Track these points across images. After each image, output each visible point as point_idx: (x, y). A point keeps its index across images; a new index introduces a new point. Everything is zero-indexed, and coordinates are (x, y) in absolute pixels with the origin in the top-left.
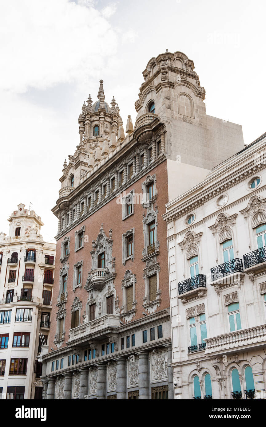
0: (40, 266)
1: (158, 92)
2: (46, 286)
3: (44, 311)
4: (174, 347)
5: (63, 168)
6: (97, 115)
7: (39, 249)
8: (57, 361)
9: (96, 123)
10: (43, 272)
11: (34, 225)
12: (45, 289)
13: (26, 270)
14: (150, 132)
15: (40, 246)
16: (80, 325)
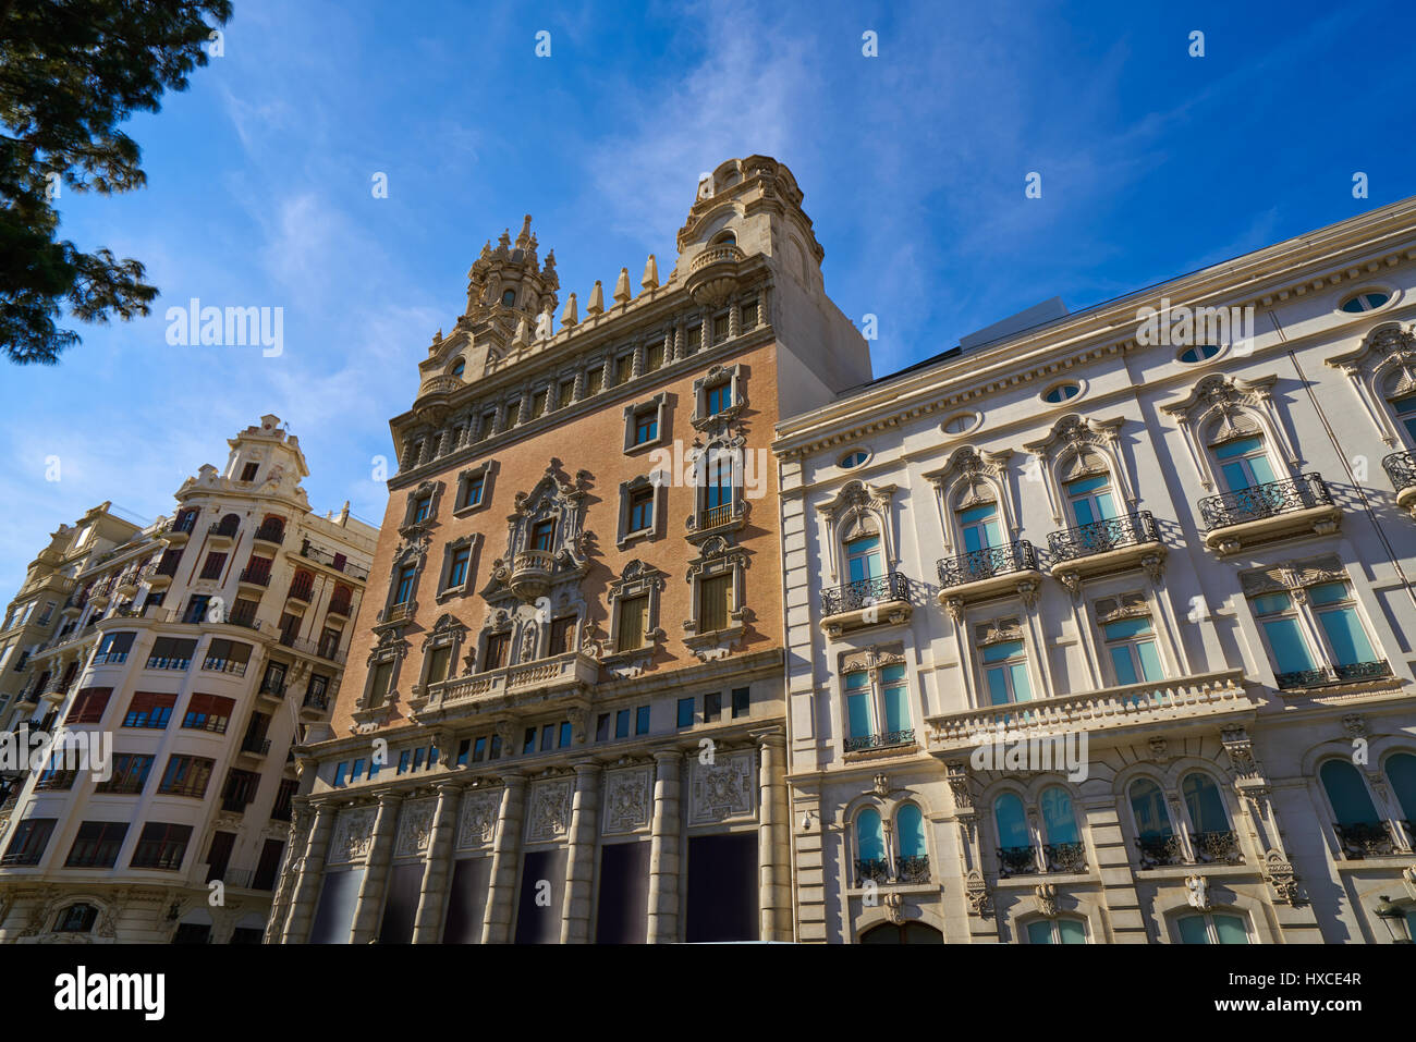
0: (288, 558)
1: (750, 216)
2: (292, 605)
3: (276, 659)
4: (794, 738)
5: (432, 344)
6: (517, 270)
7: (295, 520)
8: (356, 761)
9: (512, 284)
10: (292, 571)
11: (292, 467)
12: (288, 611)
13: (254, 559)
14: (733, 281)
15: (298, 515)
16: (446, 679)
